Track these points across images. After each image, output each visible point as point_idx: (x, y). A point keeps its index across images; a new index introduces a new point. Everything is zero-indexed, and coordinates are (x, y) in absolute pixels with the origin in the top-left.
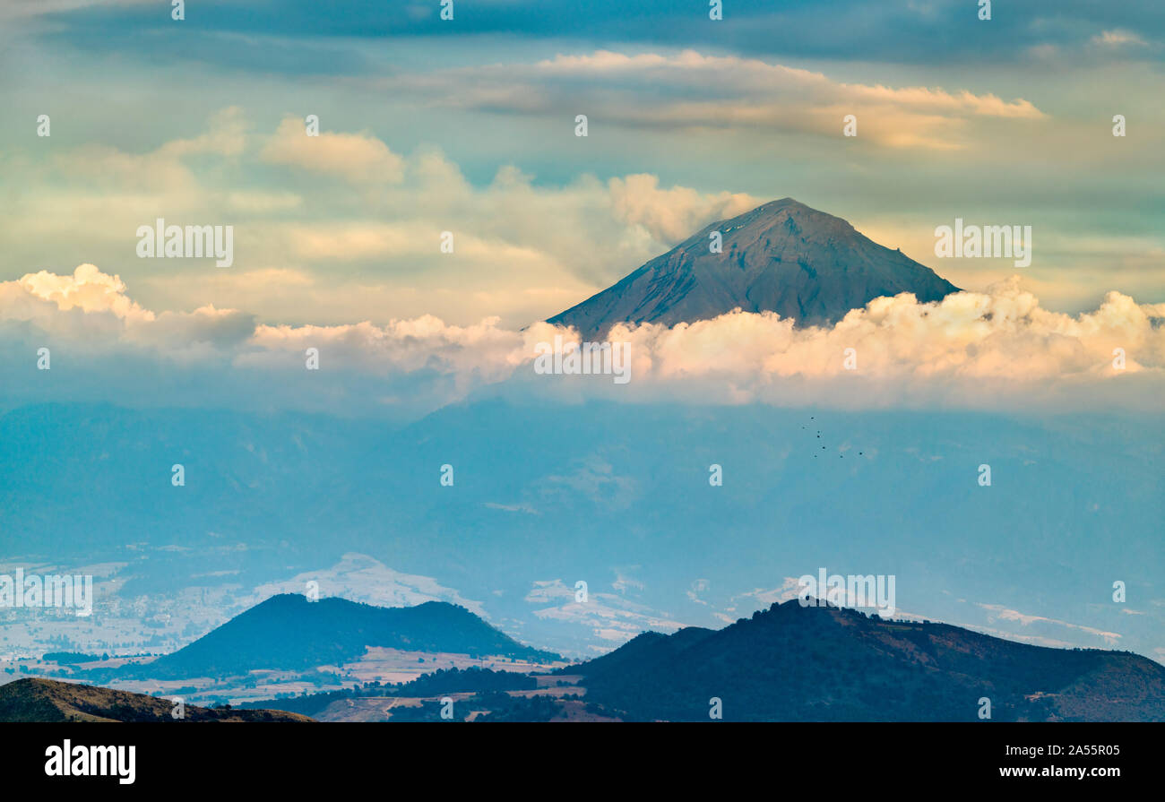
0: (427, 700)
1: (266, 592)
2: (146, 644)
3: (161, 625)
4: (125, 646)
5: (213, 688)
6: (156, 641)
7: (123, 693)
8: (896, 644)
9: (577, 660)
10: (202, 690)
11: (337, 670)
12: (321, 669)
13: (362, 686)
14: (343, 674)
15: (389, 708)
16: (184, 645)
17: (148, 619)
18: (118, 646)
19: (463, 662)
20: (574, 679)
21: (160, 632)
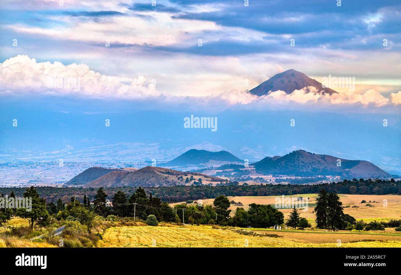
0: (223, 170)
1: (188, 149)
2: (164, 159)
3: (167, 155)
4: (160, 159)
5: (178, 168)
6: (166, 159)
7: (168, 169)
8: (318, 159)
9: (252, 162)
10: (177, 168)
11: (204, 164)
12: (200, 164)
13: (209, 168)
14: (205, 165)
15: (216, 172)
16: (172, 160)
17: (164, 154)
18: (158, 159)
19: (229, 163)
20: (253, 166)
21: (167, 157)
